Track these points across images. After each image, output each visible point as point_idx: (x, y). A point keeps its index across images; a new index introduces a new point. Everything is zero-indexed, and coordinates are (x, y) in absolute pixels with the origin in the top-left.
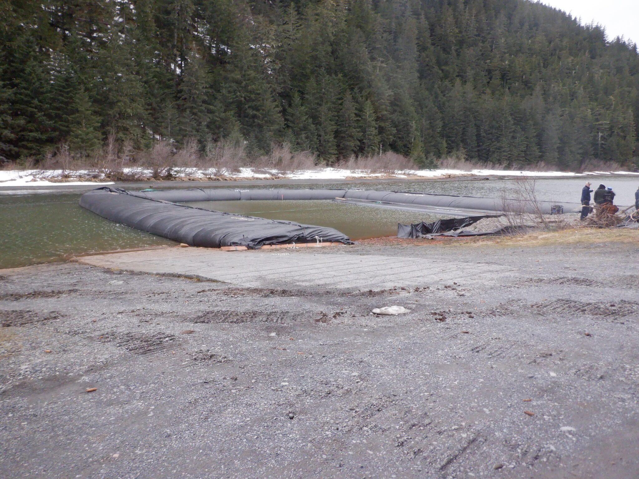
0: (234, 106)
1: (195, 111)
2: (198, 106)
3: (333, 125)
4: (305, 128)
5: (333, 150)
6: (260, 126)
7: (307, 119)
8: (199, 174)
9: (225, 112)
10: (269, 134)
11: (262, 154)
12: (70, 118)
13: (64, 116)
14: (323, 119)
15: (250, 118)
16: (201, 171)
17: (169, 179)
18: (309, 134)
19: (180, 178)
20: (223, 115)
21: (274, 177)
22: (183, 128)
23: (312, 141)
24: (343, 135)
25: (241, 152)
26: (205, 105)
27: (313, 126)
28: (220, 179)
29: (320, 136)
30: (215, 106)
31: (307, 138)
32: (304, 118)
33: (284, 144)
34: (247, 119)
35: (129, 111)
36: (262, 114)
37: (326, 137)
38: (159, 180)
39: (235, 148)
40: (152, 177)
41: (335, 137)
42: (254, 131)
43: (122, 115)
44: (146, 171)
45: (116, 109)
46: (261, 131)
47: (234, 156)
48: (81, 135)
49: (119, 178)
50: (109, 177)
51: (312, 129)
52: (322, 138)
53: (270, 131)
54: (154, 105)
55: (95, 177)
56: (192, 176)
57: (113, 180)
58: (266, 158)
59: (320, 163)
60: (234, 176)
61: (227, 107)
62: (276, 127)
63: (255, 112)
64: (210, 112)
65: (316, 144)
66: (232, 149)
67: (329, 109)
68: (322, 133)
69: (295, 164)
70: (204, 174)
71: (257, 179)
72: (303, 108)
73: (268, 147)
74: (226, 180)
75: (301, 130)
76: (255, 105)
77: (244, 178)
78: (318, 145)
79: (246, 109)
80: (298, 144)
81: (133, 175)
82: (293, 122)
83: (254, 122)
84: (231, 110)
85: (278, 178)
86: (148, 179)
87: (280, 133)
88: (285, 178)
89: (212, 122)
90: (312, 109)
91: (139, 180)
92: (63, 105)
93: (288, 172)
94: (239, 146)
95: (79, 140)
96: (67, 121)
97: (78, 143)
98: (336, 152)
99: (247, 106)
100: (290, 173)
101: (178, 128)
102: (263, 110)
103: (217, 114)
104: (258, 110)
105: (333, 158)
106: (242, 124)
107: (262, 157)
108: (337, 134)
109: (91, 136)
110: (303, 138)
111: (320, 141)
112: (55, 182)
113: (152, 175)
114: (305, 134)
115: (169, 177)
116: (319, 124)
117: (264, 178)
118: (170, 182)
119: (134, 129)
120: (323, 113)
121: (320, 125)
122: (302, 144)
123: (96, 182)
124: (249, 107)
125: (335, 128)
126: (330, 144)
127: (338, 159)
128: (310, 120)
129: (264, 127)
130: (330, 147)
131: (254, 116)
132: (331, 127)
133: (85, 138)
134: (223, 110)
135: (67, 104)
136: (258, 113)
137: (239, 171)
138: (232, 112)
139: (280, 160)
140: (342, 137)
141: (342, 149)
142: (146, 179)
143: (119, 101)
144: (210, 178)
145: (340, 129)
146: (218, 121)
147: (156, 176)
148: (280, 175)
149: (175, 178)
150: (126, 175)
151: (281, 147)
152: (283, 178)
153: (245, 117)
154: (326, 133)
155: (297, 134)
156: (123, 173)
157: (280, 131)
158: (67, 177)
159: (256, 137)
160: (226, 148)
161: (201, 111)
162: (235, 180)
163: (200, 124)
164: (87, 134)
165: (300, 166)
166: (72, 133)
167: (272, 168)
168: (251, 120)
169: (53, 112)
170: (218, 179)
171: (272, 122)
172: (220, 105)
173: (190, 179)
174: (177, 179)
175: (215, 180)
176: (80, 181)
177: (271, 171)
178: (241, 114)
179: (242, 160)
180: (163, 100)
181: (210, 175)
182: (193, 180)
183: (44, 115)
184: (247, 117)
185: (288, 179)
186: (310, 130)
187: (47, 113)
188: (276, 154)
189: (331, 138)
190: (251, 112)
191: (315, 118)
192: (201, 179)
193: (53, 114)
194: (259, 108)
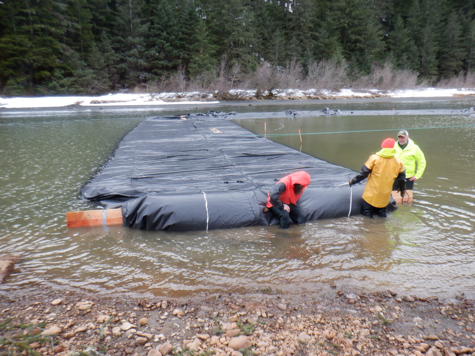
0: (338, 32)
1: (301, 37)
2: (304, 33)
3: (435, 46)
4: (407, 50)
5: (433, 70)
6: (362, 50)
7: (409, 41)
8: (299, 93)
9: (329, 37)
10: (369, 57)
11: (363, 75)
12: (191, 47)
13: (187, 45)
14: (425, 41)
15: (352, 43)
16: (302, 91)
17: (270, 98)
18: (411, 55)
19: (281, 97)
20: (327, 41)
21: (374, 96)
22: (289, 53)
23: (412, 62)
24: (445, 56)
25: (342, 72)
26: (310, 33)
27: (415, 47)
28: (319, 98)
29: (421, 57)
30: (320, 33)
31: (408, 59)
32: (406, 40)
33: (385, 65)
34: (349, 44)
35: (242, 39)
36: (364, 39)
37: (428, 58)
38: (260, 99)
39: (337, 67)
40: (254, 96)
41: (437, 58)
42: (356, 55)
43: (236, 44)
44: (249, 91)
45: (231, 38)
46: (362, 55)
47: (334, 75)
48: (198, 61)
49: (224, 97)
50: (216, 97)
51: (414, 50)
52: (423, 59)
53: (371, 54)
54: (266, 35)
55: (204, 97)
56: (292, 96)
57: (219, 100)
58: (367, 78)
59: (421, 83)
60: (334, 96)
61: (332, 33)
62: (377, 50)
63: (357, 37)
64: (315, 38)
65: (417, 65)
66: (333, 69)
67: (433, 30)
68: (424, 54)
69: (397, 83)
70: (304, 93)
71: (357, 97)
72: (405, 30)
73: (369, 69)
74: (325, 98)
75: (403, 51)
76: (358, 30)
77: (344, 97)
78: (419, 66)
79: (349, 35)
80: (399, 65)
81: (237, 95)
82: (395, 44)
83: (356, 46)
84: (335, 36)
85: (379, 96)
86: (251, 98)
87: (381, 56)
88: (386, 96)
89: (317, 47)
90: (414, 31)
91: (242, 100)
92: (187, 37)
93: (389, 91)
94: (340, 66)
95: (196, 65)
96: (189, 50)
97: (196, 68)
98: (437, 73)
99: (350, 32)
100: (391, 92)
101: (284, 53)
102: (365, 34)
103: (321, 40)
104: (360, 35)
105: (434, 78)
106: (344, 48)
107: (363, 78)
108: (439, 55)
109: (206, 61)
110: (405, 59)
111: (421, 62)
112: (169, 101)
113: (254, 94)
114: (407, 55)
115: (270, 96)
116: (422, 45)
117: (365, 97)
118: (271, 101)
119: (245, 55)
120: (426, 34)
121: (422, 47)
122: (403, 65)
123: (203, 101)
124: (352, 33)
125: (437, 49)
126: (431, 65)
127: (438, 80)
128: (412, 42)
129: (366, 51)
130: (431, 68)
131: (357, 41)
132: (434, 48)
133: (201, 63)
134: (327, 36)
135: (190, 35)
136: (360, 38)
137: (339, 91)
138: (336, 38)
139: (381, 79)
140: (444, 58)
141: (443, 70)
142: (248, 99)
143: (234, 31)
144: (309, 97)
145: (442, 50)
146: (322, 47)
147: (258, 96)
148: (381, 94)
149: (276, 97)
150: (231, 95)
151: (383, 67)
152: (383, 96)
153: (347, 42)
154: (428, 54)
155: (399, 56)
156: (228, 93)
157: (380, 54)
158: (179, 97)
159: (358, 60)
160: (327, 67)
161: (307, 38)
162: (335, 99)
163: (304, 50)
164: (203, 60)
165: (402, 86)
166: (192, 60)
167: (372, 88)
168: (353, 45)
169: (178, 43)
170: (317, 98)
171: (374, 46)
172: (325, 31)
173: (289, 99)
174: (277, 98)
175: (314, 99)
176: (190, 100)
177: (371, 90)
178: (344, 40)
179: (343, 80)
180: (274, 31)
181: (310, 94)
182: (293, 99)
183: (171, 45)
184: (350, 42)
185: (390, 97)
186: (412, 52)
187: (173, 43)
188: (377, 74)
189: (432, 58)
190: (353, 37)
191: (418, 40)
192: (300, 98)
193: (178, 44)
194: (362, 32)
